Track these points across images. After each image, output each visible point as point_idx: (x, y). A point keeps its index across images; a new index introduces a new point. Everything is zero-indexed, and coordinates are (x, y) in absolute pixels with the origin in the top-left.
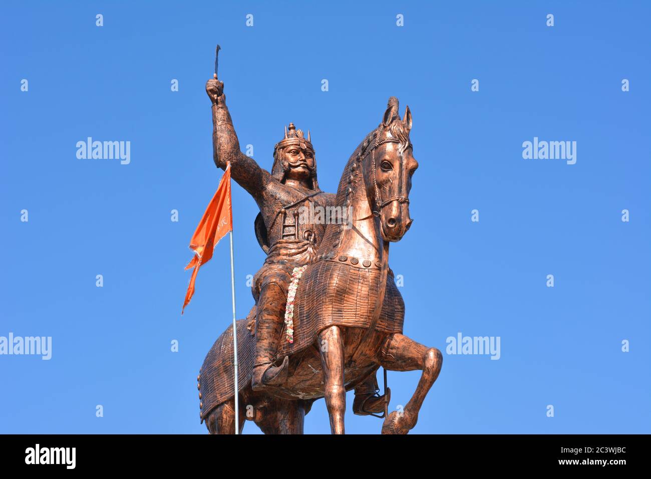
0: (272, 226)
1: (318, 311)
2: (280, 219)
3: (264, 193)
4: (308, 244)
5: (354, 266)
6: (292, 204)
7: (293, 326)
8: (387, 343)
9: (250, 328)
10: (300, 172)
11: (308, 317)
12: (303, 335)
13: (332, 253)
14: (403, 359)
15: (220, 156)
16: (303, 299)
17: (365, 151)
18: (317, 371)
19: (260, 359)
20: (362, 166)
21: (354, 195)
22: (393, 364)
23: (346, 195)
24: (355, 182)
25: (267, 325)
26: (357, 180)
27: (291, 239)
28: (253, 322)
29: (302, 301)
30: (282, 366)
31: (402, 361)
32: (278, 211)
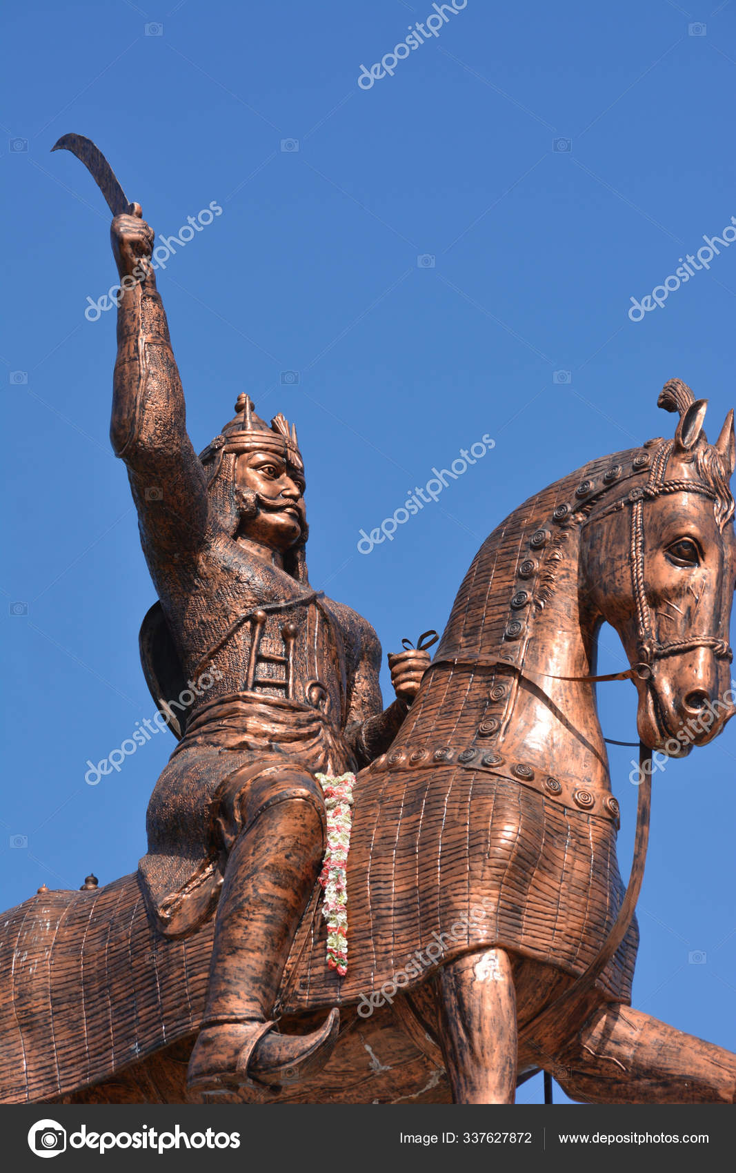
0: (217, 651)
1: (453, 898)
2: (242, 639)
3: (201, 559)
4: (318, 719)
5: (552, 797)
6: (282, 604)
7: (346, 929)
8: (601, 1025)
9: (166, 914)
10: (282, 525)
11: (406, 910)
12: (383, 959)
13: (484, 752)
14: (659, 1078)
15: (141, 427)
16: (383, 860)
17: (589, 502)
18: (383, 1068)
19: (240, 1004)
20: (573, 539)
21: (544, 612)
22: (615, 1087)
23: (512, 607)
24: (547, 579)
25: (268, 912)
26: (556, 574)
27: (276, 696)
28: (177, 900)
29: (382, 866)
30: (323, 1033)
31: (654, 1081)
32: (242, 613)
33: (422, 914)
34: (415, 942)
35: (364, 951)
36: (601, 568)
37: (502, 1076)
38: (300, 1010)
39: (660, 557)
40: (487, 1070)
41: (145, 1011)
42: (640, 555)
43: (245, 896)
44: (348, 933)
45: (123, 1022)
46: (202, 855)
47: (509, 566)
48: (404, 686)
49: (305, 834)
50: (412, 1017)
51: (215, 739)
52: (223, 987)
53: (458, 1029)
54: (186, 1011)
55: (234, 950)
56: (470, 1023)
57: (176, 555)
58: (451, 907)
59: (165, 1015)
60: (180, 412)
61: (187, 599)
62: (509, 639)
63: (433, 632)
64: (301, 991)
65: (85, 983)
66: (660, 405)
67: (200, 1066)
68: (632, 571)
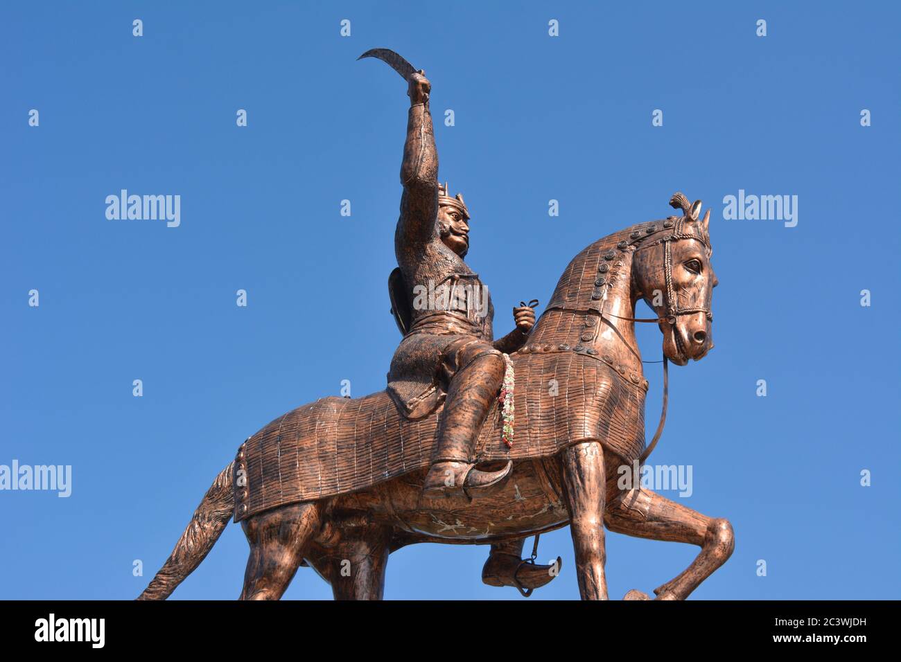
5: (621, 374)
6: (466, 274)
7: (513, 423)
9: (411, 407)
10: (460, 242)
11: (547, 418)
12: (534, 441)
13: (586, 347)
14: (663, 522)
15: (419, 170)
16: (534, 392)
17: (638, 241)
18: (522, 498)
19: (456, 453)
20: (629, 258)
21: (613, 289)
22: (637, 524)
23: (596, 285)
24: (615, 274)
25: (475, 409)
26: (620, 272)
27: (462, 316)
28: (416, 401)
29: (533, 395)
30: (505, 472)
31: (660, 523)
32: (447, 275)
33: (557, 420)
34: (552, 434)
35: (523, 435)
36: (647, 270)
37: (599, 505)
38: (486, 461)
39: (681, 267)
40: (592, 501)
41: (393, 455)
42: (670, 266)
43: (464, 399)
44: (515, 426)
45: (378, 461)
46: (430, 381)
47: (593, 267)
48: (522, 323)
49: (496, 373)
50: (543, 472)
51: (431, 331)
52: (449, 443)
53: (576, 478)
54: (419, 456)
55: (456, 426)
56: (584, 476)
57: (416, 243)
58: (575, 418)
59: (405, 458)
60: (437, 167)
61: (418, 266)
62: (594, 299)
63: (537, 301)
64: (486, 452)
65: (356, 440)
66: (671, 204)
67: (433, 481)
68: (665, 273)
